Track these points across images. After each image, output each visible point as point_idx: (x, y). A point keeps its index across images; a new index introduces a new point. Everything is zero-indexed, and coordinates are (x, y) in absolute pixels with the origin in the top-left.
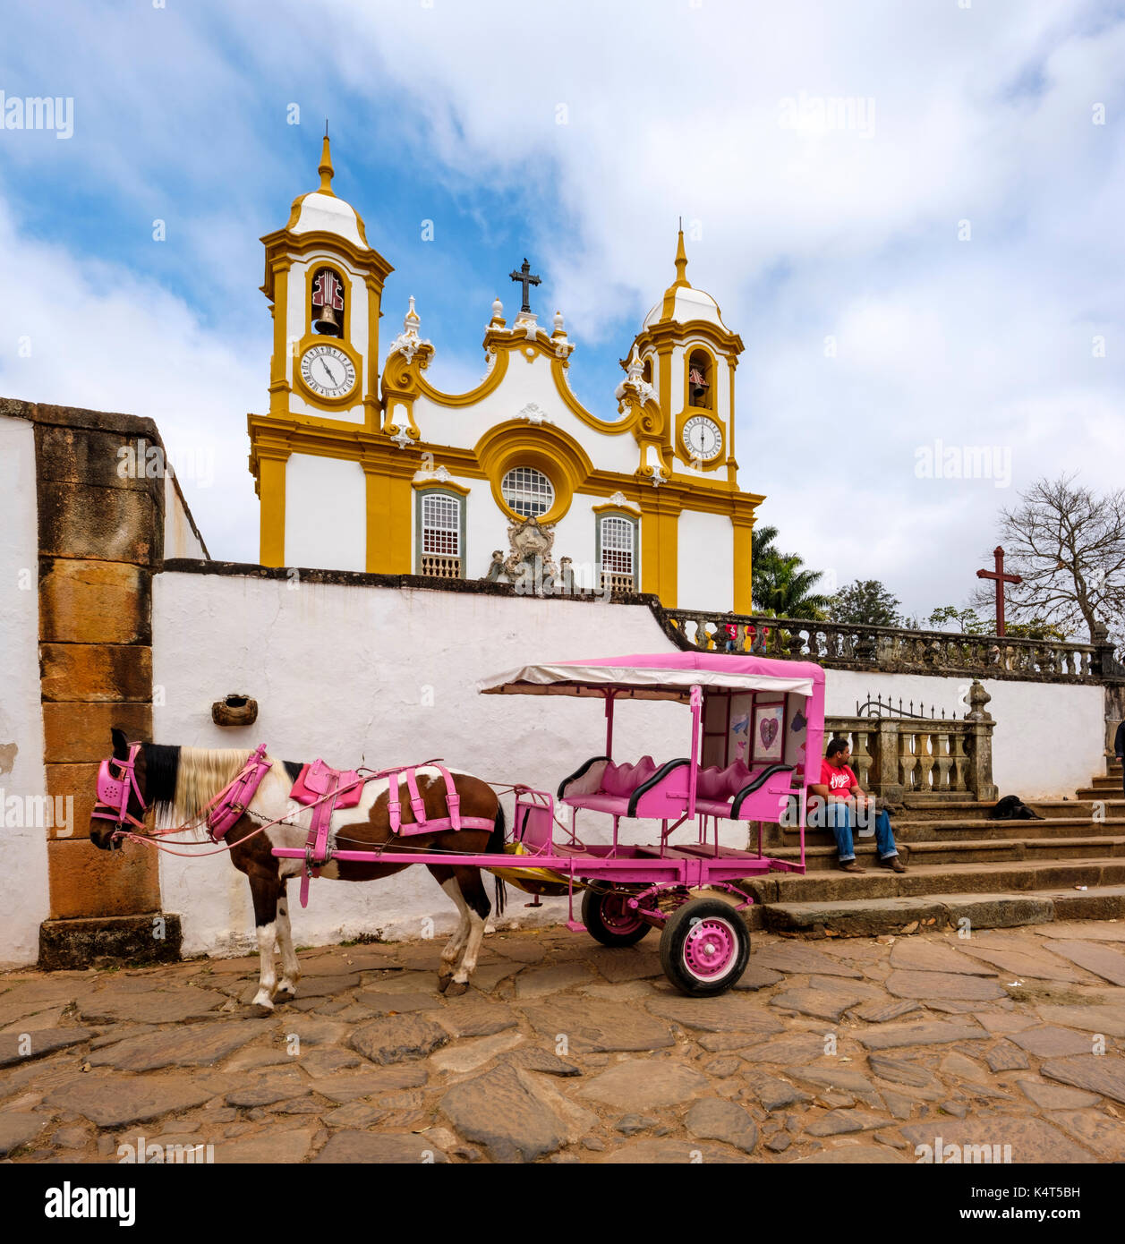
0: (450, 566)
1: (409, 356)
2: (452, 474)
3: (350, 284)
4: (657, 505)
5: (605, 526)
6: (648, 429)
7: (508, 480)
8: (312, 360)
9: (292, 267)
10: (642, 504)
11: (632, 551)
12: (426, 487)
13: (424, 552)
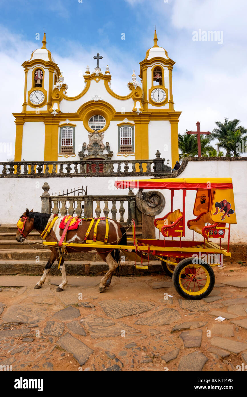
0: (70, 149)
1: (59, 88)
2: (71, 121)
3: (44, 72)
4: (140, 121)
5: (122, 130)
6: (138, 96)
7: (91, 120)
8: (33, 95)
9: (29, 71)
10: (135, 121)
11: (131, 137)
12: (62, 126)
13: (62, 146)
